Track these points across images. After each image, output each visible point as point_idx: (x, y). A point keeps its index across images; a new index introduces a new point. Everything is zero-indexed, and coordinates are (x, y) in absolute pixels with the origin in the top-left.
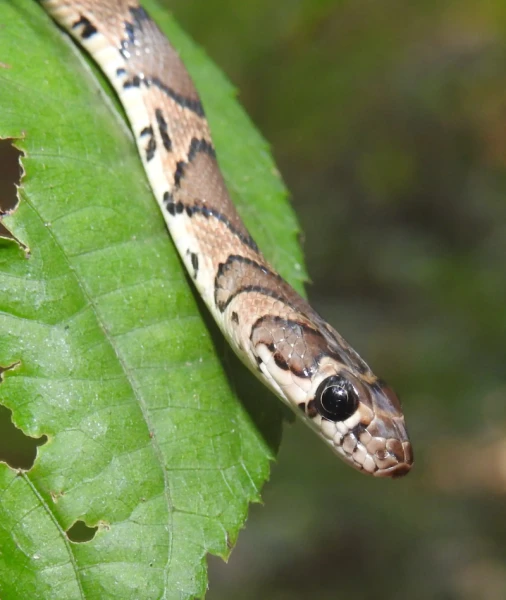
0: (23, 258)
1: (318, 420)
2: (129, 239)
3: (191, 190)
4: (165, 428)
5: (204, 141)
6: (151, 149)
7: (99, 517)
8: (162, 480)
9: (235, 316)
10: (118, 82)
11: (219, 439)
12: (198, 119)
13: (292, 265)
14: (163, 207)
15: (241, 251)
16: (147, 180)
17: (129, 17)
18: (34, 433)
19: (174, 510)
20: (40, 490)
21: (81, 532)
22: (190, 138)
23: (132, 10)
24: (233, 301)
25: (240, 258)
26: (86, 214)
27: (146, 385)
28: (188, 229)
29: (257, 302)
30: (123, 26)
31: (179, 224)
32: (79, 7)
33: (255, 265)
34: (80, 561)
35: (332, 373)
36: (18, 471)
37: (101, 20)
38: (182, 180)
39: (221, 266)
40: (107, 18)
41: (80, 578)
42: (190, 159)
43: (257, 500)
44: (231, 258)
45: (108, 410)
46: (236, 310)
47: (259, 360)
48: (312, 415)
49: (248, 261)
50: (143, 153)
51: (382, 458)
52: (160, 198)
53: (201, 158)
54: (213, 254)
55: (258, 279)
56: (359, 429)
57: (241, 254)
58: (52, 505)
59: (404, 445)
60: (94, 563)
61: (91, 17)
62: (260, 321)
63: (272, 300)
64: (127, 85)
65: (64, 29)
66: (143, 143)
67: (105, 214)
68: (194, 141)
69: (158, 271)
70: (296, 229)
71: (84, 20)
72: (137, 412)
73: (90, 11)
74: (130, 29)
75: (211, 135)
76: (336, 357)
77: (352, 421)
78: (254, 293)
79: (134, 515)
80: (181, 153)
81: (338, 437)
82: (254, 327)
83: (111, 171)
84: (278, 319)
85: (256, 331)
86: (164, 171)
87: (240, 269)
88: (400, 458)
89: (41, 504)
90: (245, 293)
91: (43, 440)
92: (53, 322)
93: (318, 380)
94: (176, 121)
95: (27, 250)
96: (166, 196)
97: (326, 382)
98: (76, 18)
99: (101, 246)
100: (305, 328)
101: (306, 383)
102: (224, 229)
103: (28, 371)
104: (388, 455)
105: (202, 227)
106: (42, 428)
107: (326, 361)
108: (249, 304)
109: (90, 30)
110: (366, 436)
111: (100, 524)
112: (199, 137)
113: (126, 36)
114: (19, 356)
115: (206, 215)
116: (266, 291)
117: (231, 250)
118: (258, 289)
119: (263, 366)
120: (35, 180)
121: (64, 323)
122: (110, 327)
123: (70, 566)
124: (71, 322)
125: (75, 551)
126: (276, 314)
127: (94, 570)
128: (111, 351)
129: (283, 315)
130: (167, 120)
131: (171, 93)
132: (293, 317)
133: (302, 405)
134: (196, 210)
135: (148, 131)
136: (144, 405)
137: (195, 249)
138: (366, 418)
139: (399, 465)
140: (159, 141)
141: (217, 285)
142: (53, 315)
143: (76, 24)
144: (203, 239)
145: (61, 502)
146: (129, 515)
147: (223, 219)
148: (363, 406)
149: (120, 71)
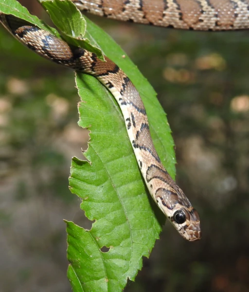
0: (89, 165)
1: (174, 222)
2: (122, 157)
3: (141, 141)
4: (131, 217)
5: (146, 124)
6: (129, 125)
7: (110, 245)
8: (130, 233)
9: (151, 186)
10: (120, 102)
11: (147, 219)
12: (144, 116)
13: (172, 158)
14: (133, 144)
15: (155, 163)
16: (128, 135)
17: (123, 82)
18: (92, 219)
19: (133, 243)
20: (93, 236)
21: (105, 249)
22: (141, 123)
23: (124, 79)
24: (151, 181)
25: (154, 166)
26: (109, 150)
27: (126, 203)
28: (140, 154)
29: (158, 183)
30: (121, 84)
31: (137, 151)
32: (108, 79)
33: (159, 168)
34: (105, 258)
35: (179, 209)
36: (86, 230)
37: (115, 83)
38: (138, 137)
39: (149, 167)
40: (116, 82)
41: (104, 263)
42: (141, 130)
43: (158, 238)
44: (152, 165)
45: (114, 212)
46: (152, 184)
47: (158, 201)
48: (172, 221)
49: (157, 167)
50: (127, 126)
51: (192, 237)
52: (132, 142)
53: (145, 130)
54: (147, 163)
55: (159, 174)
56: (185, 227)
57: (155, 164)
58: (96, 241)
59: (199, 232)
60: (108, 259)
61: (111, 82)
62: (159, 189)
63: (163, 182)
64: (122, 104)
65: (103, 85)
66: (127, 123)
67: (115, 150)
68: (143, 124)
69: (131, 166)
70: (173, 145)
71: (109, 83)
72: (123, 212)
73: (112, 80)
74: (123, 85)
75: (148, 121)
76: (181, 203)
77: (184, 224)
78: (158, 179)
79: (121, 245)
80: (139, 128)
81: (179, 228)
82: (157, 191)
83: (117, 135)
84: (164, 189)
85: (157, 192)
86: (133, 133)
87: (155, 170)
88: (197, 237)
89: (93, 240)
90: (155, 179)
91: (94, 221)
92: (98, 185)
93: (175, 211)
94: (137, 117)
95: (90, 163)
96: (133, 142)
97: (177, 212)
98: (107, 82)
99: (113, 160)
100: (172, 193)
101: (171, 211)
102: (150, 155)
103: (90, 200)
104: (194, 236)
105: (144, 154)
106: (94, 218)
107: (178, 205)
108: (156, 183)
109: (111, 86)
110: (187, 230)
111: (111, 247)
112: (144, 123)
113: (122, 87)
114: (87, 196)
115: (145, 150)
116: (161, 179)
117: (152, 163)
118: (159, 178)
119: (158, 203)
120: (94, 140)
121: (101, 186)
122: (116, 185)
123: (101, 259)
124: (103, 185)
125: (103, 255)
126: (164, 187)
127: (108, 261)
128: (116, 193)
129: (166, 188)
130: (135, 116)
131: (136, 107)
132: (169, 189)
133: (169, 217)
134: (142, 148)
135: (128, 119)
136: (125, 210)
137: (141, 160)
138: (188, 224)
139: (197, 239)
140: (132, 123)
141: (147, 173)
142: (98, 183)
143: (107, 84)
144: (144, 158)
145: (99, 240)
146: (119, 245)
147: (150, 152)
148: (187, 220)
149: (120, 99)
